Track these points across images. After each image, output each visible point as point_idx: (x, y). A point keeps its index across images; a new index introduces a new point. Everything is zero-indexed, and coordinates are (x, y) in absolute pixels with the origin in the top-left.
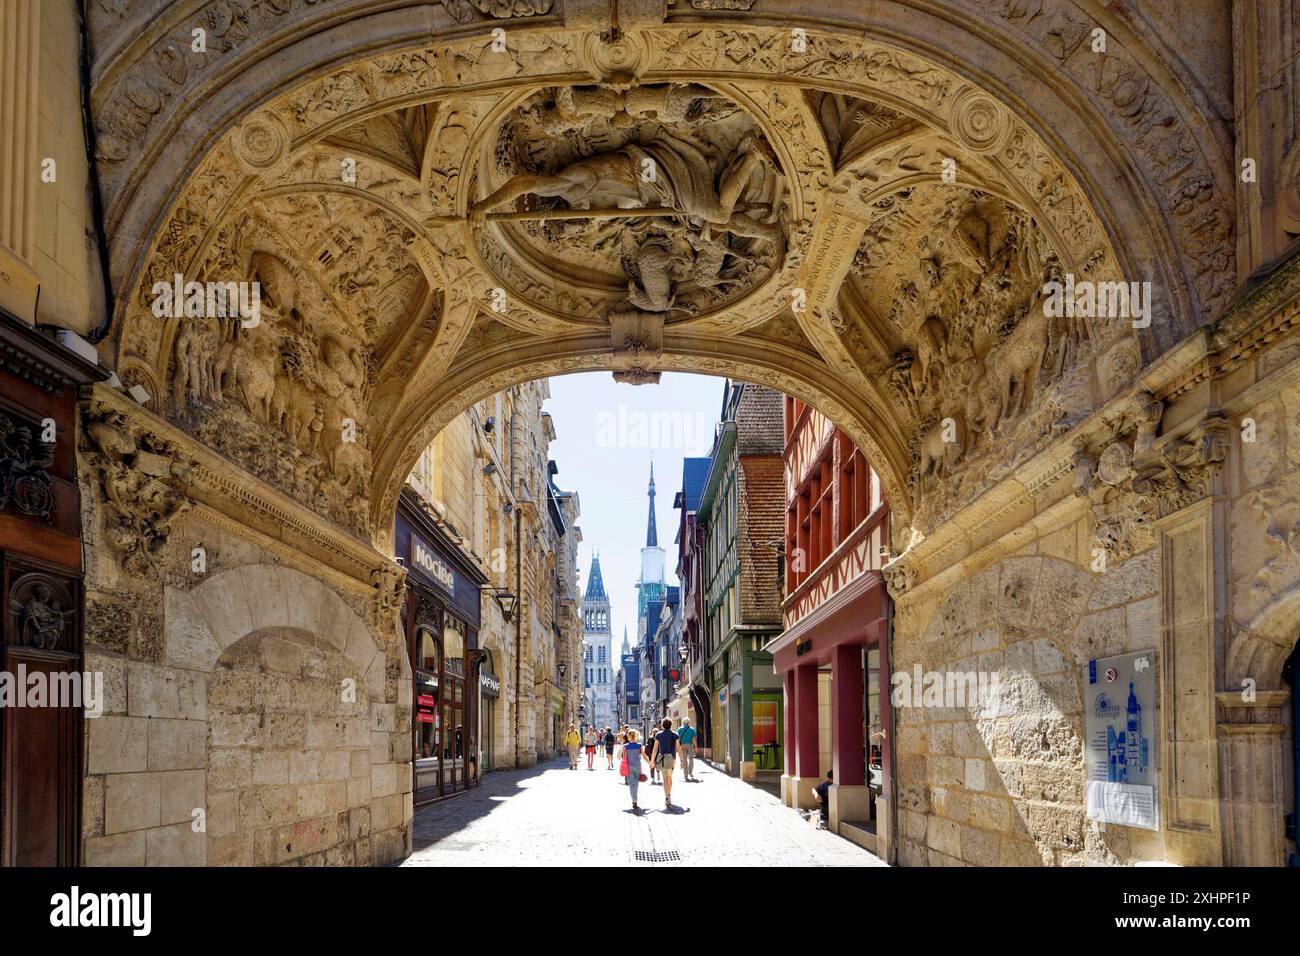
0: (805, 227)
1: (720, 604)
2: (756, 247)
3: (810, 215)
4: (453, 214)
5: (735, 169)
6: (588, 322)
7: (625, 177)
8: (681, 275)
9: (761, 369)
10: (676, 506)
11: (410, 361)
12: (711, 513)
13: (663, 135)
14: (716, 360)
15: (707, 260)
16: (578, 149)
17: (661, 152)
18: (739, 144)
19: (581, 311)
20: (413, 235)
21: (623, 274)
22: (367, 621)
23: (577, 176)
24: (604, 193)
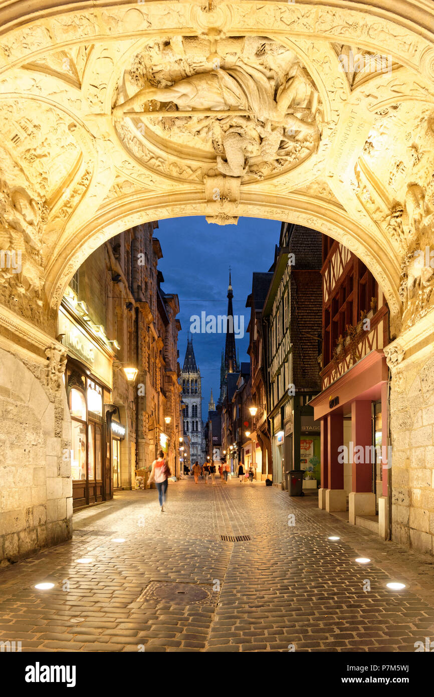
0: (332, 126)
1: (278, 373)
2: (300, 137)
3: (336, 119)
4: (102, 112)
5: (287, 86)
6: (190, 183)
7: (215, 90)
8: (252, 152)
9: (304, 215)
10: (247, 306)
11: (70, 207)
12: (272, 310)
13: (240, 64)
14: (275, 209)
15: (269, 144)
16: (185, 70)
17: (237, 73)
18: (289, 70)
19: (184, 176)
20: (75, 126)
21: (213, 150)
22: (42, 382)
23: (183, 89)
24: (202, 100)
